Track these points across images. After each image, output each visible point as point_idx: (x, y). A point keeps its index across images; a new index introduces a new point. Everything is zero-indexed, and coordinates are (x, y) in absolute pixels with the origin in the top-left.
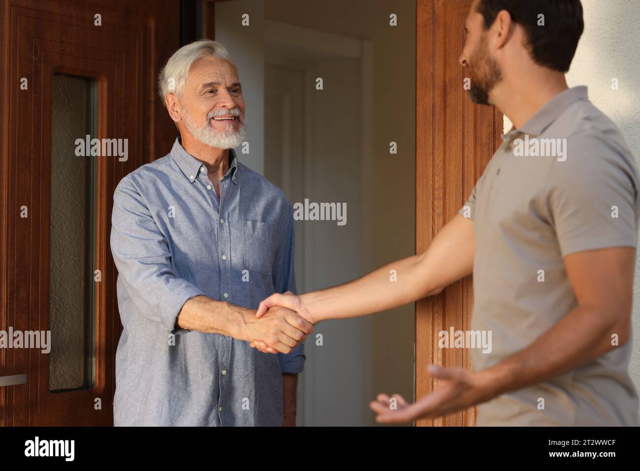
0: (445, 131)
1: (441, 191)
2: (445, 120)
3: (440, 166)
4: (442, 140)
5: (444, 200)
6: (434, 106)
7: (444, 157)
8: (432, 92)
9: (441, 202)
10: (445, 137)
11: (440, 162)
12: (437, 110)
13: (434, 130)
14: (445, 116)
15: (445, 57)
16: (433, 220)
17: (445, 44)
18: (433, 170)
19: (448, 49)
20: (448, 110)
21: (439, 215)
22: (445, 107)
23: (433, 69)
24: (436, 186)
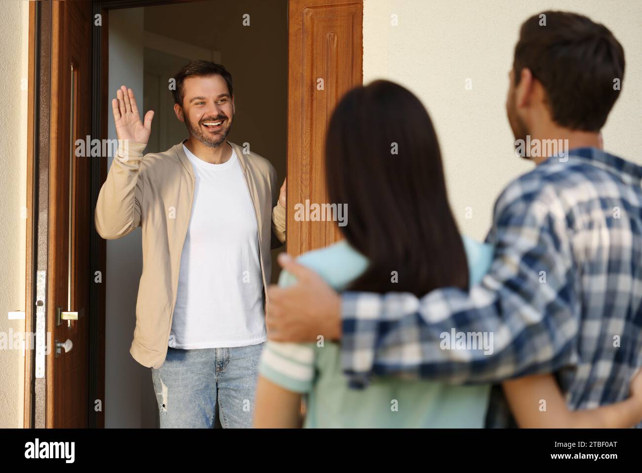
0: (312, 119)
1: (308, 167)
2: (312, 110)
3: (307, 147)
4: (309, 126)
5: (311, 174)
6: (302, 100)
7: (311, 140)
8: (301, 88)
9: (308, 176)
10: (312, 124)
11: (307, 144)
12: (305, 102)
13: (302, 118)
14: (312, 107)
15: (312, 60)
16: (302, 190)
17: (312, 50)
18: (301, 151)
19: (315, 54)
20: (315, 102)
21: (306, 187)
22: (312, 100)
23: (302, 70)
24: (304, 162)
